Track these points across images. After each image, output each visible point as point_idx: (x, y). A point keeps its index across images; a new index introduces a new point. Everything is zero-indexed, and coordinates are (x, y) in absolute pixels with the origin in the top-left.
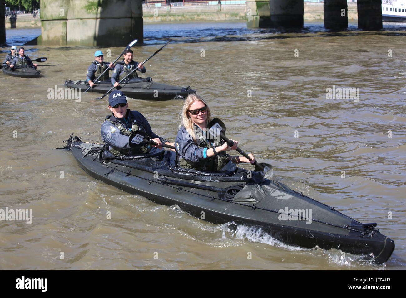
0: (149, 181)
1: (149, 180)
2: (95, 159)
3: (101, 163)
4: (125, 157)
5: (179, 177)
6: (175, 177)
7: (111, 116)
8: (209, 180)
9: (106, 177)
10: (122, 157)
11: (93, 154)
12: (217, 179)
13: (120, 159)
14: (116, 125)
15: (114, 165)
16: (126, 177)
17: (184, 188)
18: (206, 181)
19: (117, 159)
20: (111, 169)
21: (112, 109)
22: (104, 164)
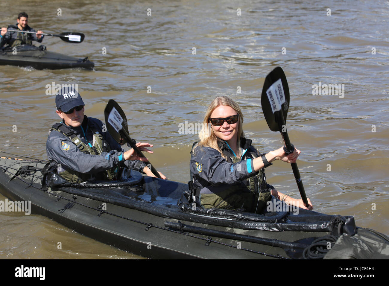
0: (146, 226)
1: (146, 224)
2: (31, 184)
3: (44, 191)
4: (88, 184)
5: (203, 221)
6: (193, 222)
7: (61, 125)
8: (261, 228)
9: (60, 214)
10: (83, 184)
11: (24, 177)
12: (277, 227)
13: (81, 187)
14: (72, 138)
15: (70, 197)
16: (98, 216)
17: (216, 239)
18: (256, 229)
19: (74, 187)
20: (67, 202)
21: (62, 116)
22: (50, 193)
